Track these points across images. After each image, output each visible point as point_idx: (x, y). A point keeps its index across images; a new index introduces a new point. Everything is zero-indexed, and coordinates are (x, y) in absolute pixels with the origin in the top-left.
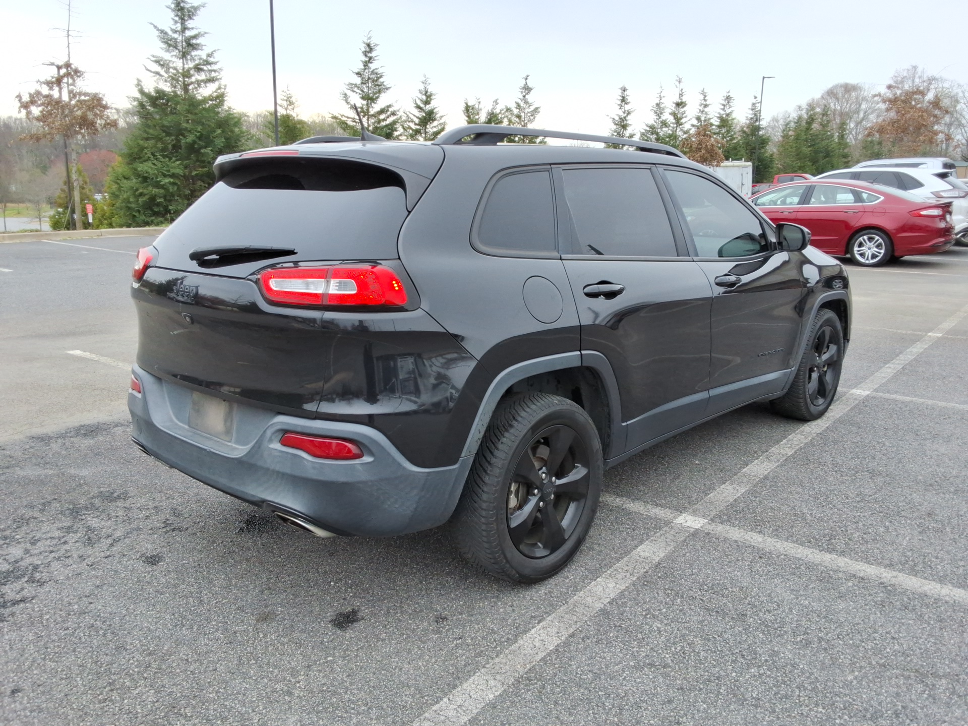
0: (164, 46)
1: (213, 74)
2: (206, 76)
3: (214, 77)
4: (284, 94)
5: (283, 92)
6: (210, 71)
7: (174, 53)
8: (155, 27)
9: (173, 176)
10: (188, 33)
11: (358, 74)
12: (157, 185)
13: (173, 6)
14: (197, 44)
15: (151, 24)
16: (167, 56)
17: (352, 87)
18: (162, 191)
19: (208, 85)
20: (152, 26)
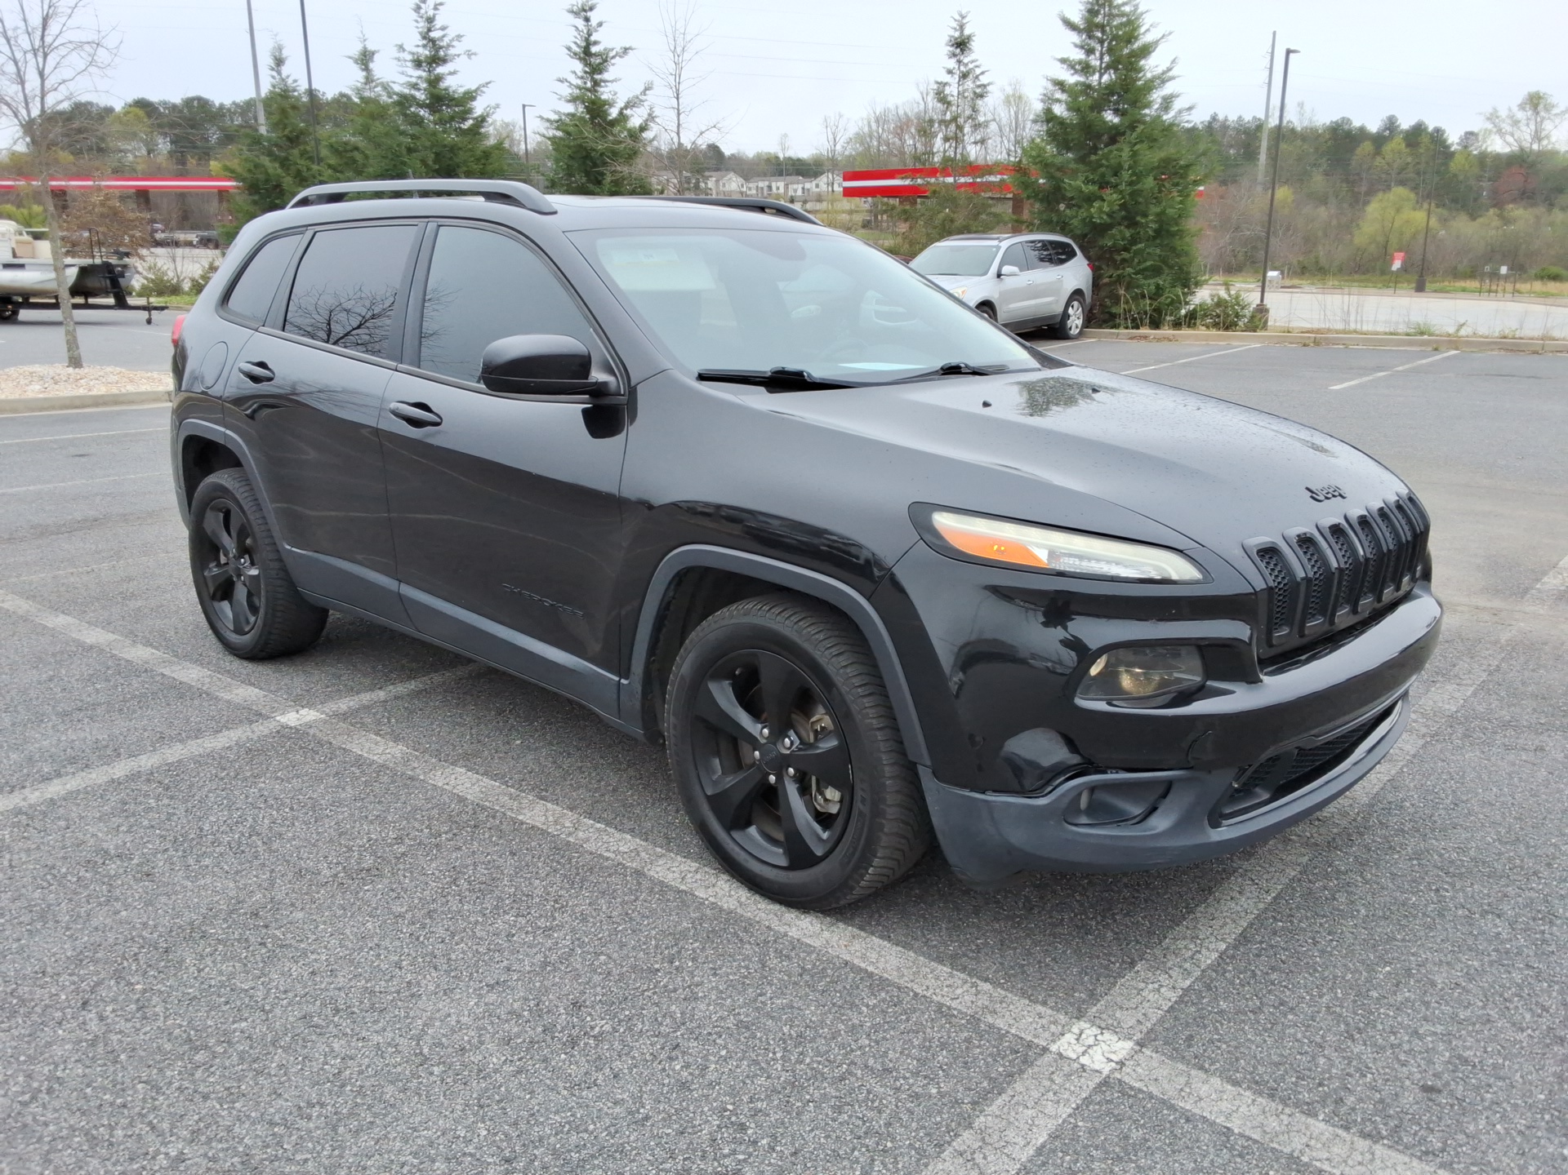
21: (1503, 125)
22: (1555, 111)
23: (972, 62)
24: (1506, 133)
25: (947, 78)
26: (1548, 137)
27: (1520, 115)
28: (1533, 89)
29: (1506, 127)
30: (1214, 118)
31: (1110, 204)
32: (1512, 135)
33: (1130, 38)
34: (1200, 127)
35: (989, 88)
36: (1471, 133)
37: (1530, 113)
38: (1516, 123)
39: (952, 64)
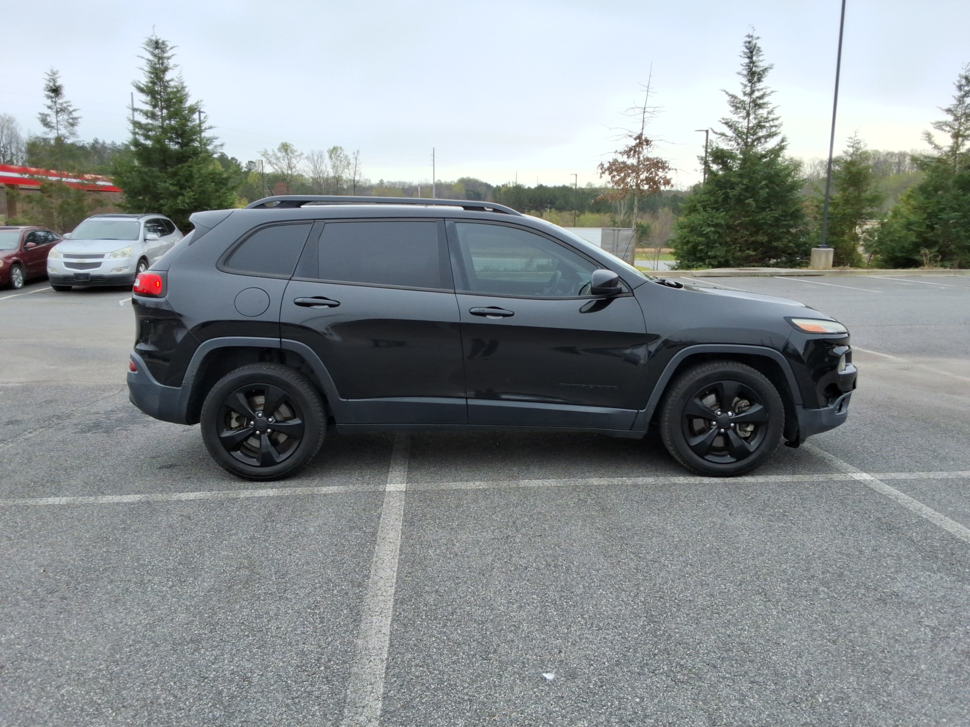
0: (733, 109)
1: (774, 129)
2: (767, 132)
3: (773, 132)
4: (850, 140)
5: (850, 138)
6: (772, 127)
7: (741, 115)
8: (727, 93)
9: (716, 225)
10: (757, 94)
11: (949, 111)
12: (701, 234)
13: (745, 72)
14: (764, 104)
15: (725, 91)
16: (734, 118)
17: (940, 126)
18: (703, 239)
19: (768, 140)
20: (724, 93)
21: (271, 159)
22: (296, 154)
23: (66, 102)
24: (273, 164)
25: (48, 111)
26: (295, 167)
27: (279, 154)
28: (284, 141)
29: (273, 161)
30: (96, 141)
31: (189, 198)
32: (277, 165)
33: (181, 100)
34: (87, 145)
35: (79, 120)
36: (252, 162)
37: (284, 154)
38: (278, 158)
39: (49, 102)
